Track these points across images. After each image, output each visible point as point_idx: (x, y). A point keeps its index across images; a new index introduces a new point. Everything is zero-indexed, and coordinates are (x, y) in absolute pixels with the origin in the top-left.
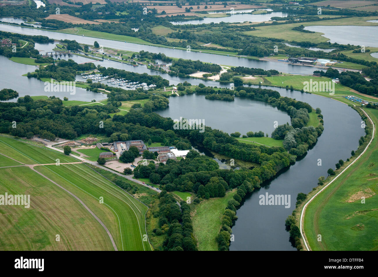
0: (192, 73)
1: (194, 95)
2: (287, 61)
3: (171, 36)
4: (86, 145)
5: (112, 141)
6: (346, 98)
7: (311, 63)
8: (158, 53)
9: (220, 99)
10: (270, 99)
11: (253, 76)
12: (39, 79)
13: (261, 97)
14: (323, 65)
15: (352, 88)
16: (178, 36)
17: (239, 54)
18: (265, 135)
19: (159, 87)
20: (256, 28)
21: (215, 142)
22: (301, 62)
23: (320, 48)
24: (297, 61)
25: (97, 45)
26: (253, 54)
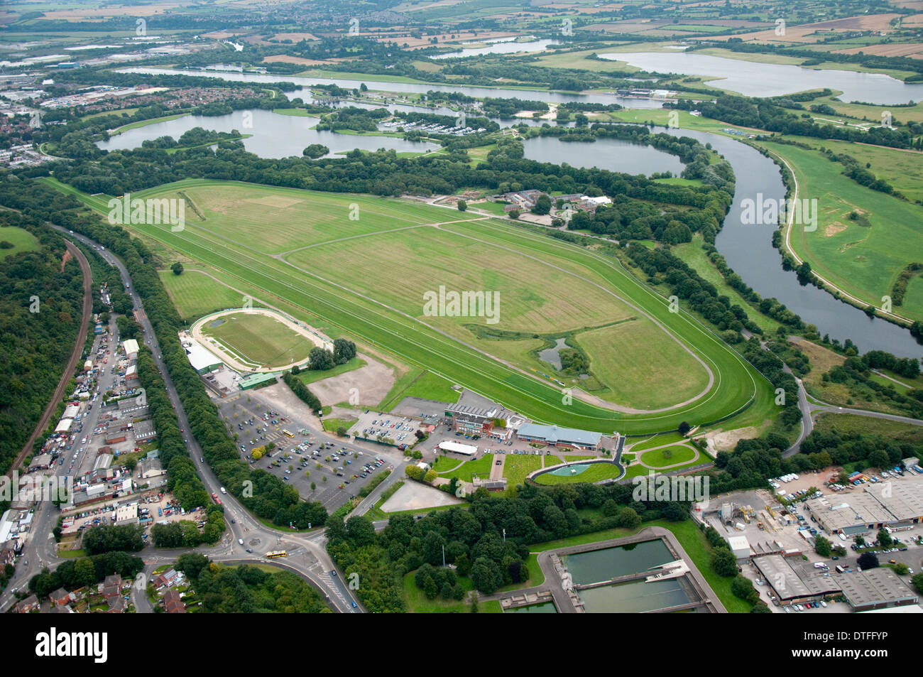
0: (516, 112)
1: (539, 137)
2: (616, 94)
3: (445, 71)
4: (474, 200)
5: (503, 193)
6: (723, 131)
7: (647, 96)
8: (452, 93)
9: (578, 141)
10: (640, 137)
11: (593, 112)
12: (333, 131)
13: (627, 135)
14: (661, 97)
15: (721, 120)
16: (455, 72)
17: (550, 89)
18: (673, 176)
19: (490, 130)
20: (540, 58)
21: (630, 186)
22: (633, 94)
23: (639, 78)
24: (628, 94)
25: (364, 88)
26: (568, 88)
